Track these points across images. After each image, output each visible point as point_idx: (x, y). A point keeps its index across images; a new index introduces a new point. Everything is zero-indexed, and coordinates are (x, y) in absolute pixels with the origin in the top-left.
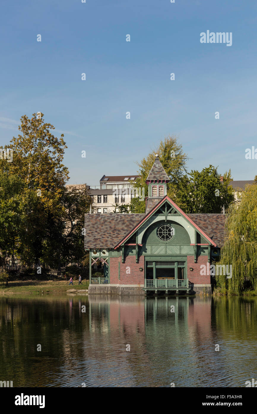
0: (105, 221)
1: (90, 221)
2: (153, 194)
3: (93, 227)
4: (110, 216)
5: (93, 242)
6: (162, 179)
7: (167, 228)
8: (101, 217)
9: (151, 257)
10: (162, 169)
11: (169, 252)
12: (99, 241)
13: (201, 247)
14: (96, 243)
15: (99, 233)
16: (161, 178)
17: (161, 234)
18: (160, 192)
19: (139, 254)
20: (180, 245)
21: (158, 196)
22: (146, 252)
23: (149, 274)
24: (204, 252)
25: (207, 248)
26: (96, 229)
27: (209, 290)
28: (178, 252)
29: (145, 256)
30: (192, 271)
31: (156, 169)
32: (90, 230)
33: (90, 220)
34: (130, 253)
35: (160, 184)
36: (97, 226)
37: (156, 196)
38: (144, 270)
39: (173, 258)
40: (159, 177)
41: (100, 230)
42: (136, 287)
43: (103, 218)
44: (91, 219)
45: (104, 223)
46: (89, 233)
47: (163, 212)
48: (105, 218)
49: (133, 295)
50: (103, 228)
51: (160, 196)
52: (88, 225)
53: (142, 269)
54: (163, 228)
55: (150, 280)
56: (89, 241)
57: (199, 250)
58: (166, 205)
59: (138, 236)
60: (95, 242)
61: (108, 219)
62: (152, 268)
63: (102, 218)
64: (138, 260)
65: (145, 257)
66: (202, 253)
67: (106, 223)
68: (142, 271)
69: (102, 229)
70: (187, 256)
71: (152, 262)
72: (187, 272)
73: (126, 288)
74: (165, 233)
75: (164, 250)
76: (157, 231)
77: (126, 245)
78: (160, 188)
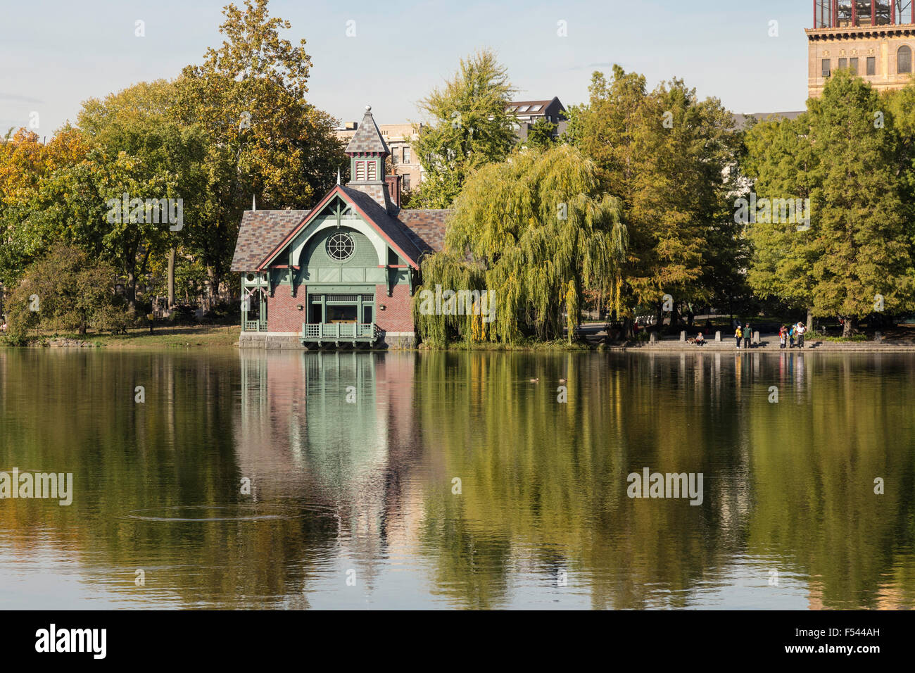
0: (276, 224)
1: (249, 224)
2: (358, 176)
3: (252, 235)
4: (286, 215)
5: (247, 261)
6: (372, 151)
7: (344, 239)
8: (271, 216)
9: (317, 287)
11: (346, 279)
12: (258, 259)
14: (251, 262)
15: (261, 246)
16: (369, 149)
17: (333, 250)
18: (370, 173)
19: (296, 283)
20: (364, 266)
21: (366, 179)
22: (308, 279)
23: (314, 315)
24: (403, 278)
25: (406, 272)
26: (258, 238)
27: (412, 341)
28: (360, 280)
29: (306, 286)
30: (384, 309)
31: (364, 132)
32: (246, 240)
33: (251, 222)
34: (282, 281)
35: (370, 159)
36: (260, 233)
37: (362, 179)
38: (304, 309)
39: (352, 288)
41: (263, 241)
42: (291, 337)
43: (274, 218)
44: (253, 220)
45: (273, 227)
46: (244, 246)
47: (334, 212)
48: (276, 218)
49: (286, 349)
50: (269, 235)
51: (370, 179)
52: (245, 232)
53: (302, 307)
54: (338, 239)
55: (314, 325)
56: (241, 259)
57: (393, 276)
58: (338, 201)
59: (292, 251)
60: (250, 260)
62: (320, 305)
63: (271, 218)
64: (295, 292)
65: (308, 287)
66: (400, 280)
67: (276, 228)
68: (302, 309)
69: (267, 238)
70: (374, 285)
71: (320, 295)
72: (375, 313)
73: (274, 337)
74: (341, 247)
75: (338, 275)
76: (327, 244)
77: (273, 267)
78: (370, 167)
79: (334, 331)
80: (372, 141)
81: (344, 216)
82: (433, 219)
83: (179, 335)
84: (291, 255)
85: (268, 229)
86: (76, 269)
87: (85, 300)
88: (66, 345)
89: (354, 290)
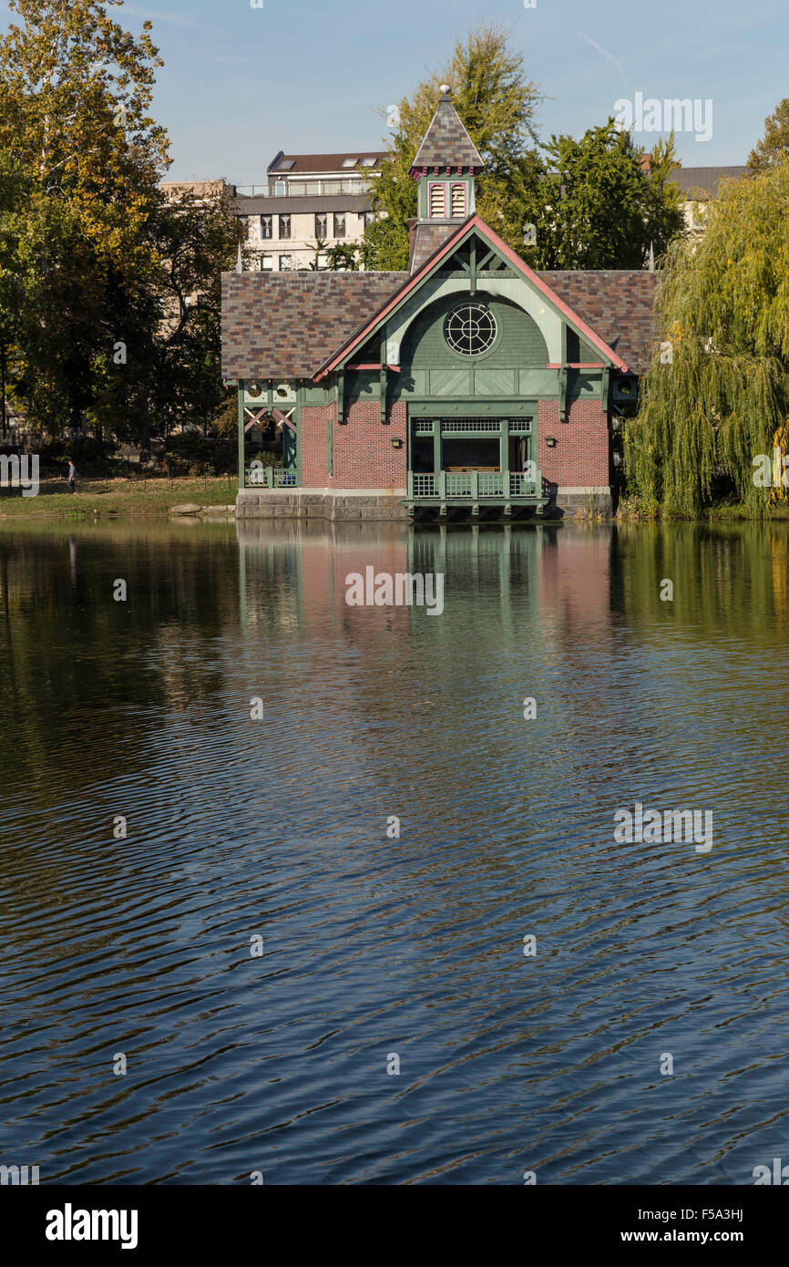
0: (285, 295)
1: (237, 295)
2: (434, 210)
3: (247, 314)
4: (300, 279)
5: (249, 360)
6: (460, 164)
7: (476, 315)
8: (273, 282)
9: (426, 405)
10: (459, 131)
11: (483, 390)
12: (268, 356)
13: (581, 372)
14: (256, 363)
15: (267, 333)
16: (456, 160)
17: (456, 335)
18: (455, 204)
19: (390, 397)
20: (517, 366)
21: (448, 215)
22: (411, 389)
23: (421, 458)
24: (590, 389)
25: (598, 377)
26: (258, 319)
27: (605, 503)
28: (509, 391)
29: (407, 403)
30: (554, 446)
31: (443, 131)
32: (238, 324)
33: (238, 291)
34: (363, 393)
35: (455, 179)
36: (261, 311)
37: (442, 215)
38: (404, 446)
39: (494, 406)
40: (451, 155)
41: (269, 324)
42: (381, 498)
43: (279, 285)
44: (241, 288)
45: (283, 301)
46: (237, 334)
47: (464, 265)
48: (284, 285)
49: (372, 521)
50: (278, 315)
51: (455, 215)
52: (233, 309)
53: (401, 442)
54: (465, 315)
55: (424, 475)
56: (237, 357)
57: (573, 383)
58: (473, 245)
59: (386, 339)
60: (253, 360)
61: (293, 288)
62: (431, 438)
63: (274, 285)
64: (388, 414)
65: (411, 406)
66: (583, 391)
67: (288, 302)
68: (400, 447)
69: (276, 320)
70: (536, 401)
71: (429, 420)
72: (536, 450)
73: (349, 499)
74: (470, 329)
75: (466, 383)
76: (446, 324)
77: (349, 368)
78: (455, 193)
80: (460, 148)
81: (484, 272)
82: (566, 286)
84: (383, 345)
89: (497, 411)
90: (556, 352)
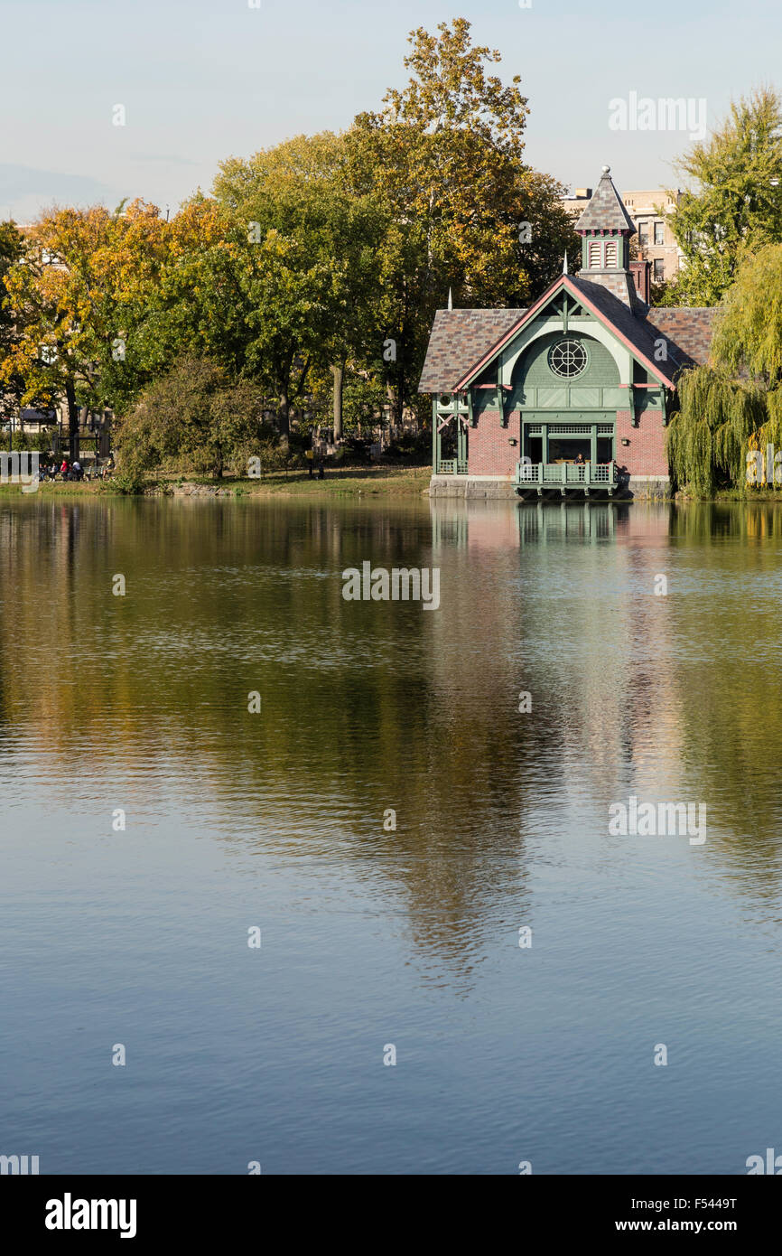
0: (480, 328)
1: (444, 328)
2: (593, 262)
3: (448, 342)
4: (493, 315)
5: (440, 378)
6: (611, 228)
7: (573, 348)
8: (473, 318)
9: (535, 414)
10: (613, 202)
11: (576, 404)
12: (455, 375)
13: (649, 390)
14: (445, 380)
15: (459, 358)
16: (608, 224)
17: (558, 363)
18: (608, 258)
19: (507, 409)
20: (600, 386)
21: (603, 266)
22: (523, 403)
23: (532, 452)
24: (654, 403)
25: (658, 394)
26: (455, 347)
27: (666, 489)
28: (595, 404)
29: (521, 412)
30: (627, 445)
31: (601, 201)
32: (439, 350)
33: (446, 325)
34: (489, 405)
35: (609, 238)
36: (458, 340)
37: (598, 266)
38: (518, 444)
39: (584, 415)
40: (605, 221)
41: (463, 351)
42: (501, 482)
43: (477, 320)
44: (448, 323)
45: (477, 332)
46: (437, 358)
47: (559, 312)
48: (481, 320)
49: (494, 499)
50: (470, 343)
51: (609, 266)
52: (439, 338)
53: (515, 441)
54: (564, 348)
55: (531, 466)
56: (432, 376)
57: (640, 399)
58: (565, 297)
59: (502, 366)
60: (444, 378)
61: (487, 322)
62: (540, 439)
63: (473, 320)
64: (506, 420)
65: (523, 414)
66: (650, 404)
67: (481, 333)
68: (515, 444)
69: (468, 347)
70: (615, 412)
71: (540, 425)
72: (617, 448)
73: (478, 483)
74: (568, 359)
75: (564, 398)
76: (550, 355)
77: (476, 387)
78: (609, 249)
79: (561, 474)
80: (612, 215)
81: (573, 317)
82: (695, 320)
83: (348, 480)
84: (500, 370)
85: (468, 335)
86: (210, 389)
87: (222, 430)
88: (195, 492)
89: (586, 419)
90: (626, 377)
